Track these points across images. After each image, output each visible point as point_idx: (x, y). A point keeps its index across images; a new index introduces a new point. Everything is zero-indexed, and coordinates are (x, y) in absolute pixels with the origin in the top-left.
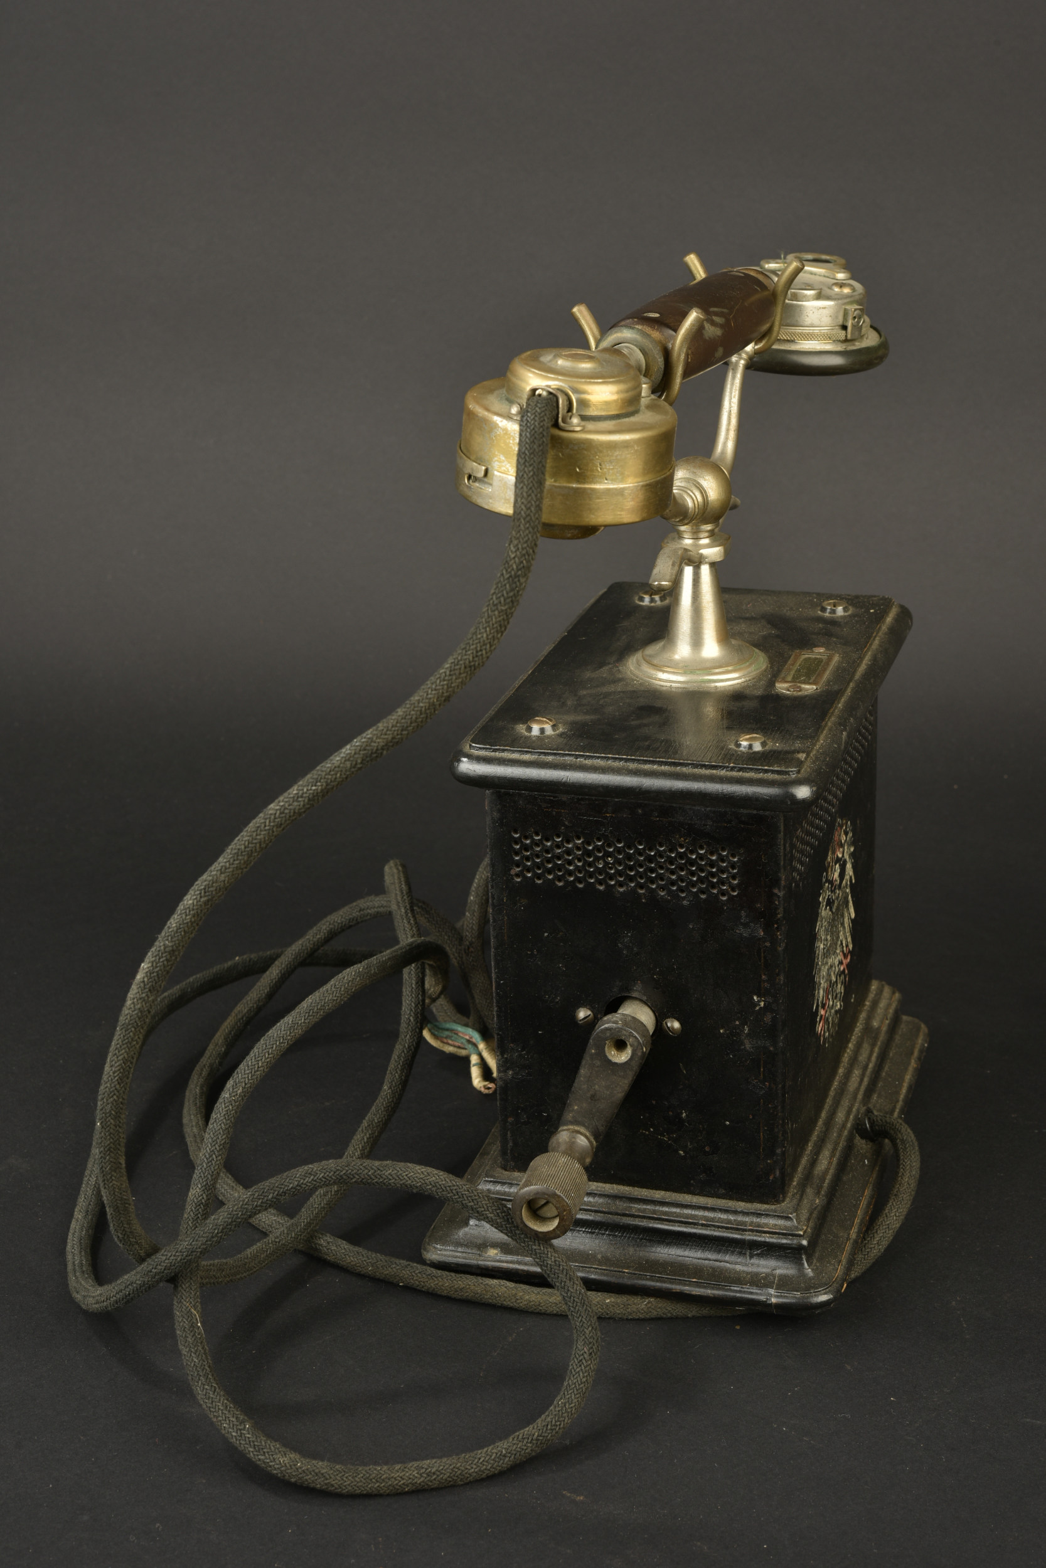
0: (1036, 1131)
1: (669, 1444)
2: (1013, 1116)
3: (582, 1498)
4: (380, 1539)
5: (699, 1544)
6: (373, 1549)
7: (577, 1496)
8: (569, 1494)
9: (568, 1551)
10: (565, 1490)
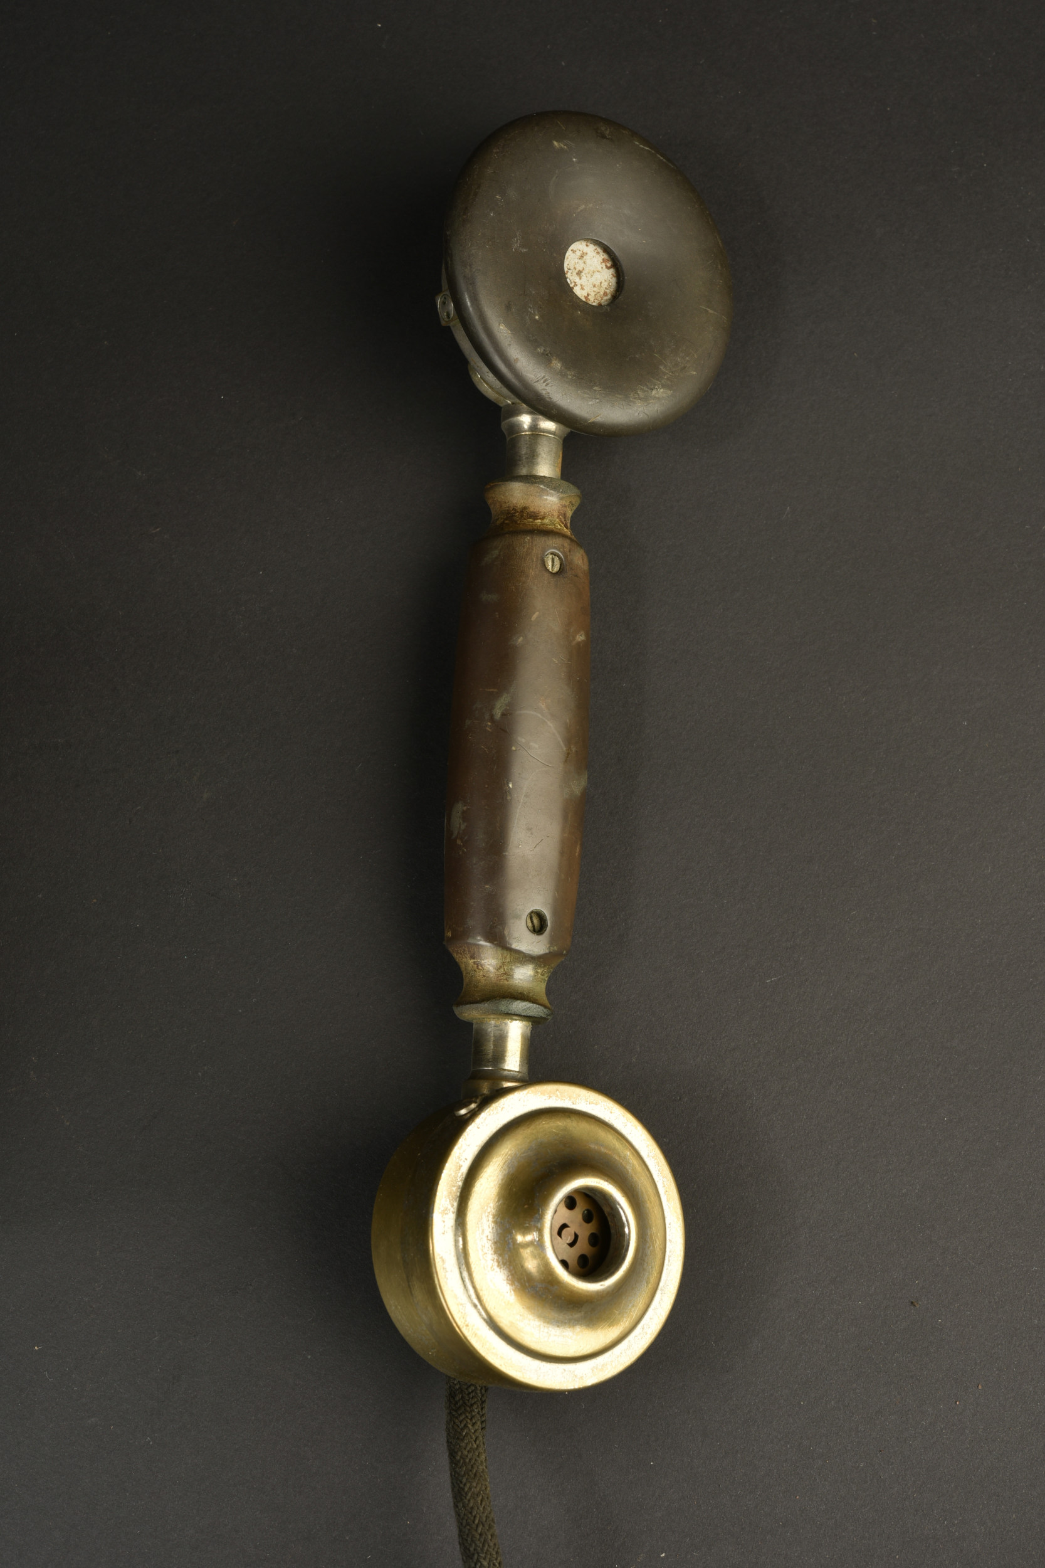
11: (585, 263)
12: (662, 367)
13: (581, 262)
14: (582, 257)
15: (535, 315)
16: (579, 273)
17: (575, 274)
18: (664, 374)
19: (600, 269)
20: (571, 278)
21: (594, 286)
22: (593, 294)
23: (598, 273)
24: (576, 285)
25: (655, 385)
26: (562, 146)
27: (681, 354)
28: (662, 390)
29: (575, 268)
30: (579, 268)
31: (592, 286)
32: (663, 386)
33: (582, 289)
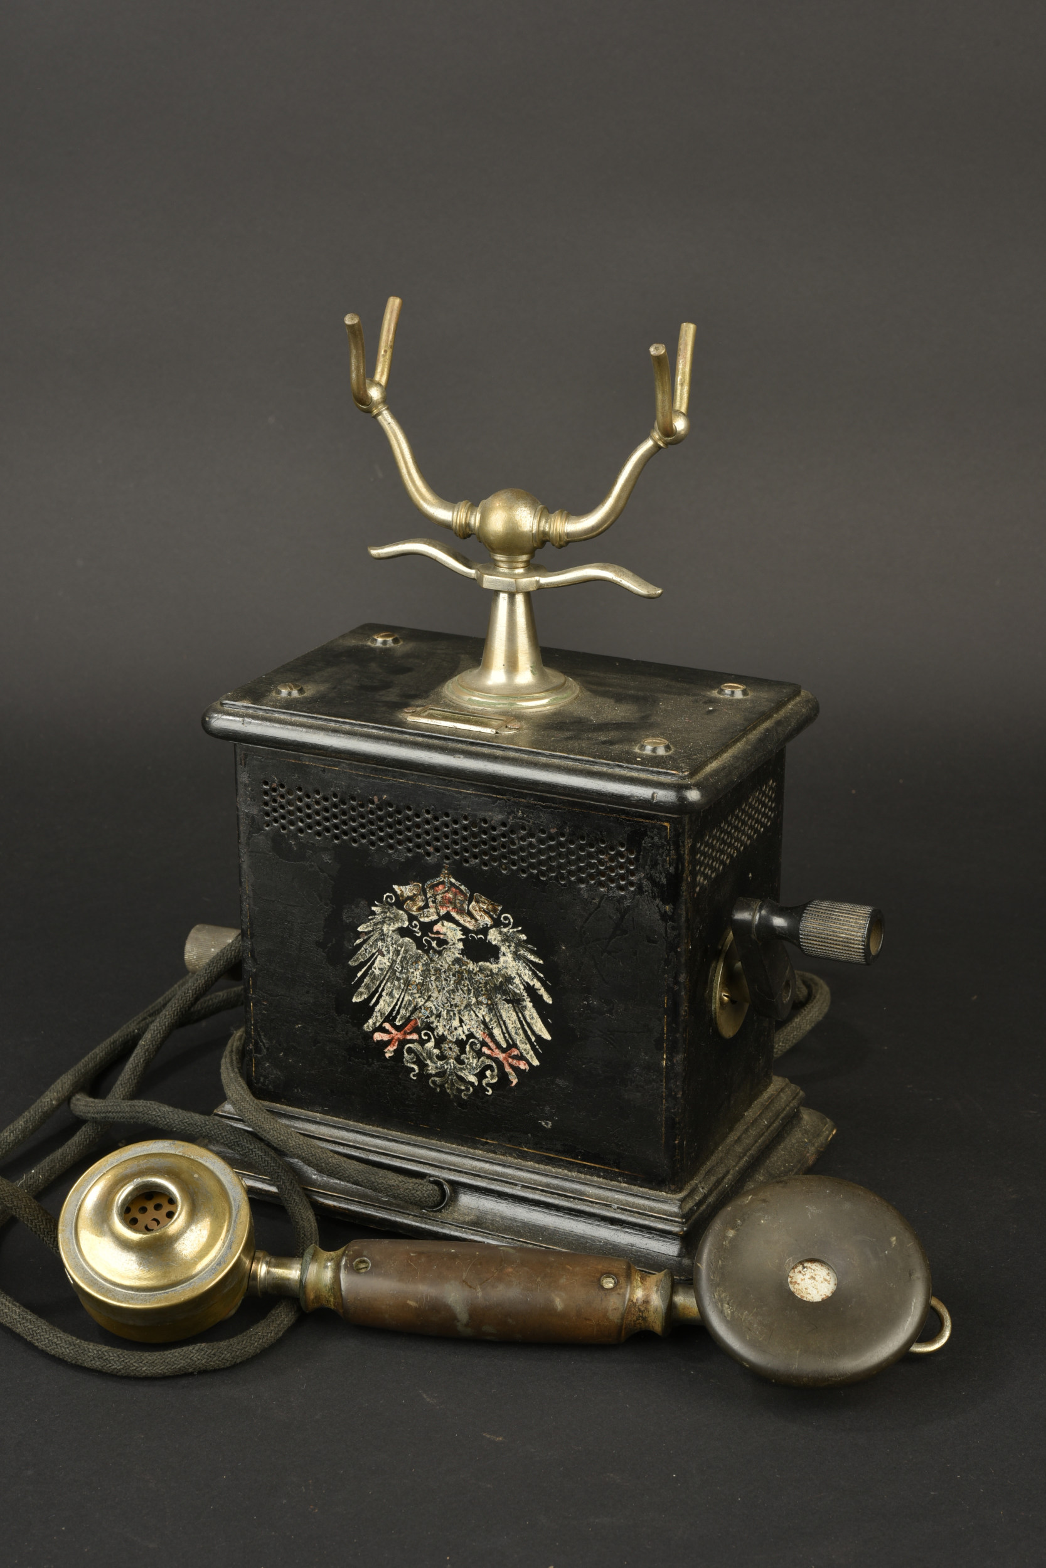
0: (931, 1100)
1: (583, 1389)
2: (909, 1086)
3: (501, 1439)
4: (311, 1481)
5: (612, 1475)
6: (304, 1490)
7: (497, 1437)
8: (489, 1436)
9: (489, 1486)
10: (485, 1433)
11: (822, 1282)
12: (746, 1312)
13: (822, 1279)
14: (826, 1280)
15: (763, 1220)
16: (813, 1278)
17: (812, 1274)
18: (742, 1314)
19: (820, 1293)
20: (808, 1272)
21: (806, 1289)
22: (800, 1287)
23: (816, 1292)
24: (804, 1275)
25: (732, 1306)
26: (894, 1243)
27: (760, 1328)
28: (729, 1312)
29: (816, 1275)
30: (817, 1277)
31: (806, 1287)
32: (732, 1313)
33: (802, 1280)
